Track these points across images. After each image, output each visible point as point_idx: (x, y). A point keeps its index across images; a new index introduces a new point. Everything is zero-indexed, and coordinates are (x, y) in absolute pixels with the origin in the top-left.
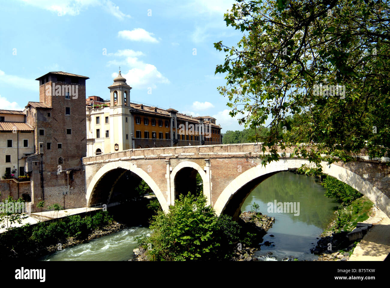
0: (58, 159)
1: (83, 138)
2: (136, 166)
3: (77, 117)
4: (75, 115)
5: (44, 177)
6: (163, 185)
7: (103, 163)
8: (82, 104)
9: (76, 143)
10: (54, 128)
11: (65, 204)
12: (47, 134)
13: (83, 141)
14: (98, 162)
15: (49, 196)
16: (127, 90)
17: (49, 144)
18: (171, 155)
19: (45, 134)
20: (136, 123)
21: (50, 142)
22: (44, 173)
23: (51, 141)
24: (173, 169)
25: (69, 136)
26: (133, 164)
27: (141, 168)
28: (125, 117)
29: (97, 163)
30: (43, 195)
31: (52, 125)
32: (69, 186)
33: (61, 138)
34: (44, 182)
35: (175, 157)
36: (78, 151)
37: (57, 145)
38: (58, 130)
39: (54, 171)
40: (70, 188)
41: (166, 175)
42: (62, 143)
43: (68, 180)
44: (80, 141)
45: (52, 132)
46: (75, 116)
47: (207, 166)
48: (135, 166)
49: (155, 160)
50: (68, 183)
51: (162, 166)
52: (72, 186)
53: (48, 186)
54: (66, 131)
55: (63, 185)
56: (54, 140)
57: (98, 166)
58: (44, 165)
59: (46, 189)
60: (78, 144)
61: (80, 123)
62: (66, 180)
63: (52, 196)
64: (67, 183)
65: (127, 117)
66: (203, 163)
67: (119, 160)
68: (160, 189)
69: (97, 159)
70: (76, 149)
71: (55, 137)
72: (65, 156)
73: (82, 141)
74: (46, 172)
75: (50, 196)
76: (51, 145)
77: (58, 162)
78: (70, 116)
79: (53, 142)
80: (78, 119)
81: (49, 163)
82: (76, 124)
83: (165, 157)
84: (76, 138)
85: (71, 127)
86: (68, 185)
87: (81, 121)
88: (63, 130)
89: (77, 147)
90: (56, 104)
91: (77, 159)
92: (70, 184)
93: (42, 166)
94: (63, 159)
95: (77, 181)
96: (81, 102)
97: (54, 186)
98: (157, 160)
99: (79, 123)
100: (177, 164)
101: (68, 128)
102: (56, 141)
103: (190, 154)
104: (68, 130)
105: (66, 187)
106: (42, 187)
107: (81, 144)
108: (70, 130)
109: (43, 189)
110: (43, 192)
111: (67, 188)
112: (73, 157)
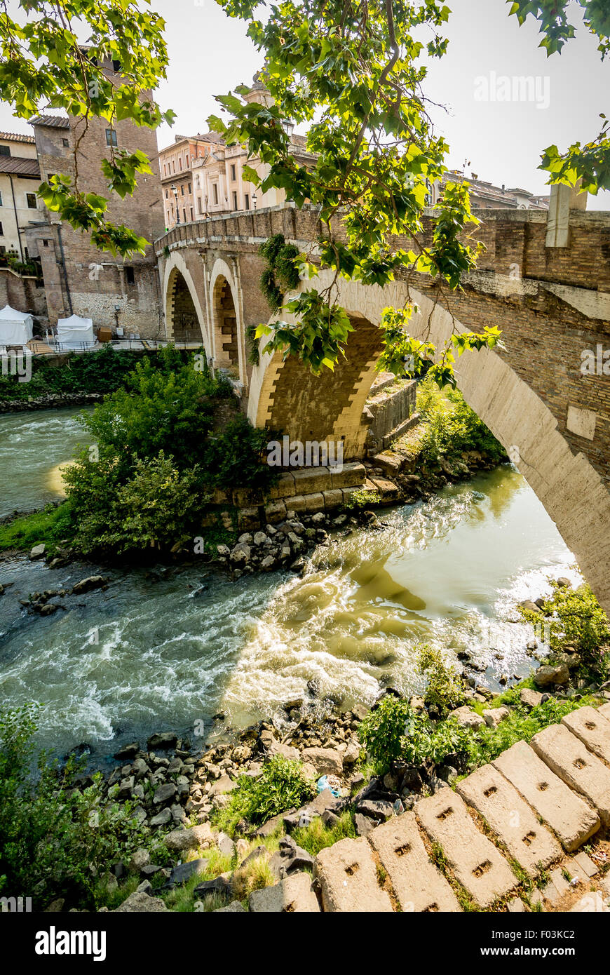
1: (153, 201)
5: (68, 271)
9: (138, 210)
13: (154, 208)
22: (67, 263)
26: (185, 261)
30: (71, 306)
32: (125, 296)
34: (70, 282)
39: (90, 262)
40: (129, 299)
43: (122, 284)
44: (146, 205)
48: (185, 264)
50: (123, 289)
52: (133, 297)
53: (80, 290)
55: (113, 292)
58: (65, 248)
59: (75, 295)
60: (141, 212)
62: (118, 283)
63: (89, 310)
64: (120, 290)
67: (177, 248)
73: (151, 206)
74: (72, 263)
81: (79, 246)
86: (123, 293)
89: (141, 218)
92: (127, 293)
93: (62, 250)
97: (91, 292)
105: (120, 297)
106: (67, 289)
107: (150, 213)
109: (69, 295)
110: (70, 301)
111: (121, 299)
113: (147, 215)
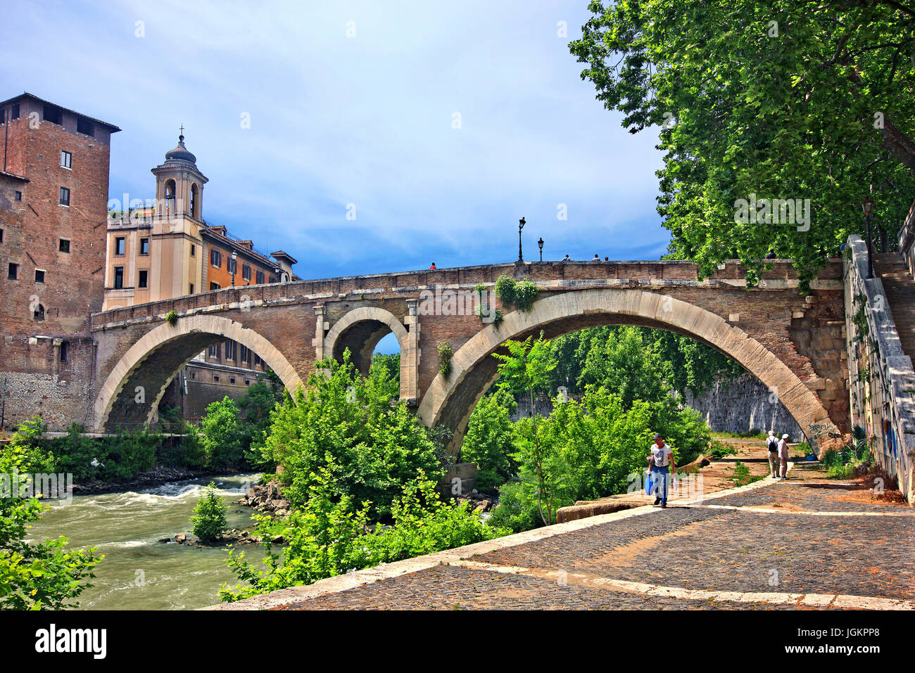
0: (33, 307)
1: (96, 268)
2: (241, 325)
3: (85, 214)
4: (81, 209)
6: (305, 362)
7: (151, 323)
8: (100, 187)
10: (28, 231)
12: (11, 241)
13: (97, 276)
16: (198, 183)
17: (13, 268)
18: (330, 294)
19: (4, 240)
20: (212, 263)
21: (17, 263)
23: (19, 261)
24: (331, 326)
25: (64, 257)
27: (252, 328)
28: (189, 243)
29: (134, 324)
31: (24, 222)
32: (56, 377)
33: (45, 257)
35: (337, 300)
37: (35, 273)
38: (38, 237)
39: (21, 333)
40: (60, 379)
41: (313, 339)
42: (45, 271)
43: (54, 362)
44: (89, 272)
45: (23, 239)
46: (81, 212)
47: (410, 314)
48: (238, 325)
49: (291, 308)
50: (54, 369)
51: (305, 321)
52: (65, 377)
53: (5, 368)
54: (58, 243)
56: (27, 260)
57: (137, 331)
60: (84, 280)
61: (92, 230)
62: (50, 360)
64: (51, 369)
65: (194, 244)
66: (402, 309)
67: (196, 313)
68: (297, 371)
70: (79, 290)
71: (30, 253)
72: (50, 304)
73: (93, 273)
74: (1, 334)
76: (19, 270)
77: (33, 316)
78: (69, 210)
79: (25, 264)
80: (88, 220)
81: (11, 314)
82: (82, 230)
83: (315, 301)
84: (81, 265)
85: (70, 237)
86: (54, 373)
87: (95, 228)
88: (50, 238)
90: (38, 175)
91: (80, 316)
92: (58, 372)
94: (46, 309)
95: (76, 366)
96: (98, 183)
97: (19, 371)
98: (295, 308)
99: (90, 231)
100: (343, 315)
101: (63, 238)
102: (32, 264)
103: (375, 291)
104: (62, 241)
105: (49, 378)
107: (91, 282)
108: (68, 242)
111: (50, 381)
112: (70, 309)
113: (88, 283)
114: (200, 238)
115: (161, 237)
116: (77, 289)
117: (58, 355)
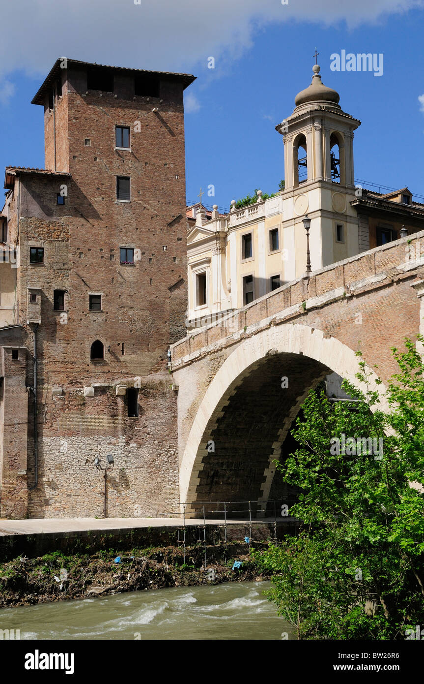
0: (88, 346)
1: (174, 280)
2: (322, 333)
3: (153, 207)
4: (147, 202)
5: (40, 401)
7: (226, 348)
8: (172, 166)
9: (151, 295)
10: (76, 244)
11: (106, 498)
12: (56, 260)
13: (174, 291)
14: (211, 348)
15: (56, 467)
16: (341, 130)
17: (59, 294)
19: (46, 261)
21: (64, 289)
22: (40, 388)
23: (67, 284)
25: (128, 272)
26: (313, 329)
27: (336, 335)
28: (331, 224)
29: (209, 353)
30: (37, 461)
31: (70, 232)
32: (122, 439)
33: (101, 275)
34: (42, 419)
36: (159, 323)
37: (88, 299)
38: (89, 250)
39: (73, 383)
40: (128, 443)
42: (102, 294)
43: (120, 418)
44: (164, 288)
45: (70, 256)
46: (147, 206)
48: (319, 334)
49: (383, 293)
50: (120, 427)
51: (404, 310)
52: (134, 439)
53: (55, 433)
54: (118, 253)
55: (104, 433)
56: (76, 281)
57: (213, 362)
58: (41, 363)
60: (157, 300)
61: (165, 228)
62: (114, 416)
63: (65, 466)
64: (115, 428)
65: (341, 223)
67: (270, 324)
69: (209, 339)
70: (151, 315)
71: (80, 273)
72: (111, 338)
73: (170, 289)
74: (48, 386)
75: (59, 467)
76: (66, 297)
77: (88, 355)
78: (130, 206)
79: (75, 288)
80: (158, 216)
81: (60, 358)
82: (149, 231)
83: (414, 273)
84: (151, 279)
85: (134, 242)
86: (120, 433)
87: (170, 225)
88: (106, 249)
89: (155, 308)
90: (85, 166)
91: (153, 350)
92: (125, 432)
94: (106, 345)
95: (149, 421)
96: (168, 161)
98: (388, 291)
99: (163, 230)
101: (123, 245)
102: (83, 287)
104: (122, 250)
105: (114, 441)
106: (34, 434)
107: (168, 301)
109: (36, 443)
110: (35, 452)
111: (115, 445)
112: (142, 342)
113: (163, 304)
114: (352, 213)
115: (292, 222)
116: (147, 313)
117: (124, 407)
